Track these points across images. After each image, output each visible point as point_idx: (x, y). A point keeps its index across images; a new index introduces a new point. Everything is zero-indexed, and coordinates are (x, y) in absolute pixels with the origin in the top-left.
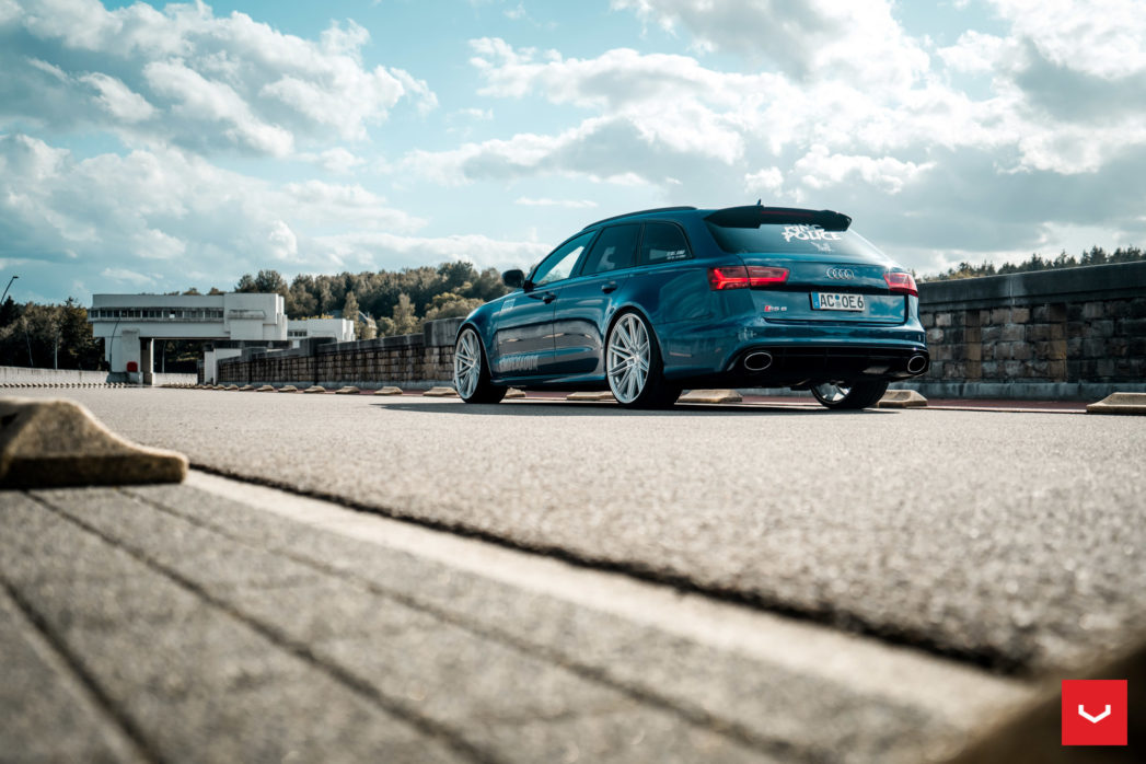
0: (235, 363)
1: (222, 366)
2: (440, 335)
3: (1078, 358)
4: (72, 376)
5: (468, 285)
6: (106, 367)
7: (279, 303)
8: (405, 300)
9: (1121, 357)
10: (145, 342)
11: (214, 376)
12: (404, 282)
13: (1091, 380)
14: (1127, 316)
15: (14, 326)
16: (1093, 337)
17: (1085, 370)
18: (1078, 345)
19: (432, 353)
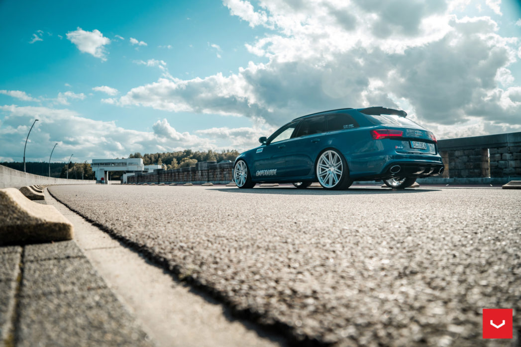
0: (133, 177)
1: (129, 178)
2: (201, 167)
3: (453, 170)
4: (87, 182)
5: (191, 156)
6: (95, 179)
7: (142, 160)
8: (175, 160)
9: (471, 169)
10: (106, 172)
11: (126, 181)
12: (175, 155)
13: (459, 177)
14: (472, 155)
15: (72, 168)
16: (459, 162)
17: (457, 173)
18: (454, 165)
19: (198, 172)
